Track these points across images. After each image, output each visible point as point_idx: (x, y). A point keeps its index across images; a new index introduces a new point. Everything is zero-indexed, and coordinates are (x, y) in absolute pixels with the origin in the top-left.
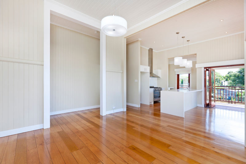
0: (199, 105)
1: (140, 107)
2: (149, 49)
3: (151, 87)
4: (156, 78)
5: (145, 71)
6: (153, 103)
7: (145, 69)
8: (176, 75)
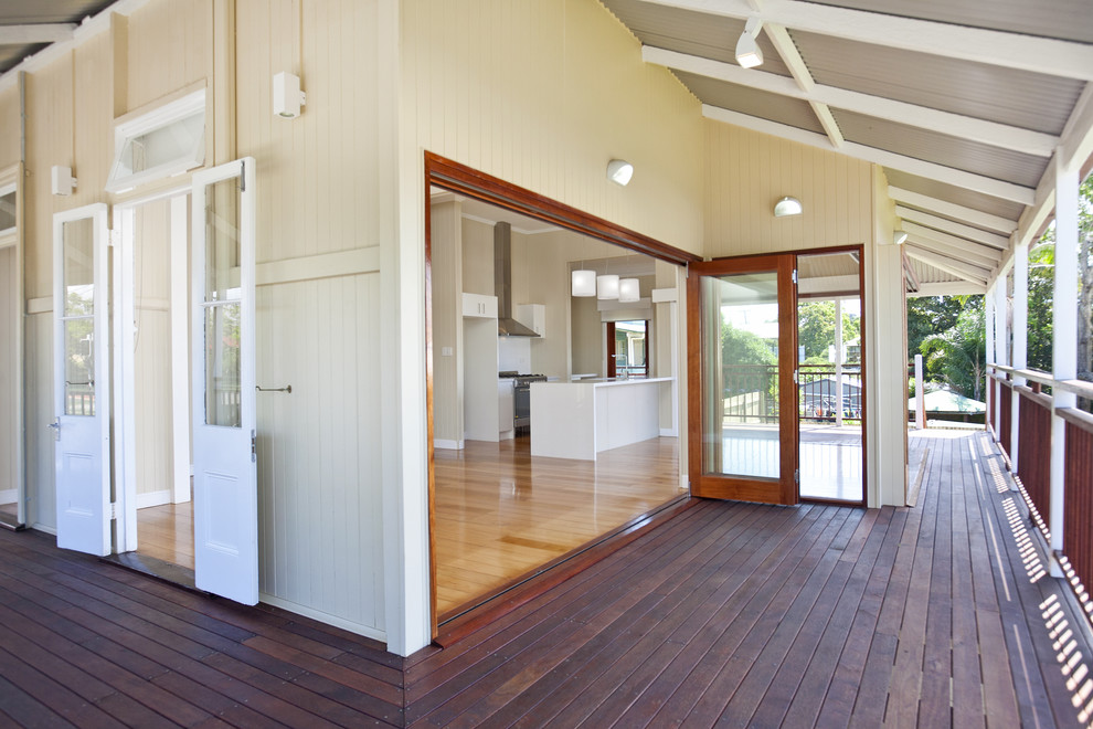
0: (664, 432)
1: (461, 446)
2: (494, 223)
3: (502, 375)
4: (527, 340)
5: (481, 315)
6: (511, 436)
7: (481, 307)
8: (605, 326)
